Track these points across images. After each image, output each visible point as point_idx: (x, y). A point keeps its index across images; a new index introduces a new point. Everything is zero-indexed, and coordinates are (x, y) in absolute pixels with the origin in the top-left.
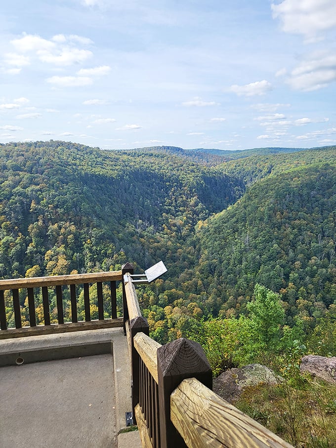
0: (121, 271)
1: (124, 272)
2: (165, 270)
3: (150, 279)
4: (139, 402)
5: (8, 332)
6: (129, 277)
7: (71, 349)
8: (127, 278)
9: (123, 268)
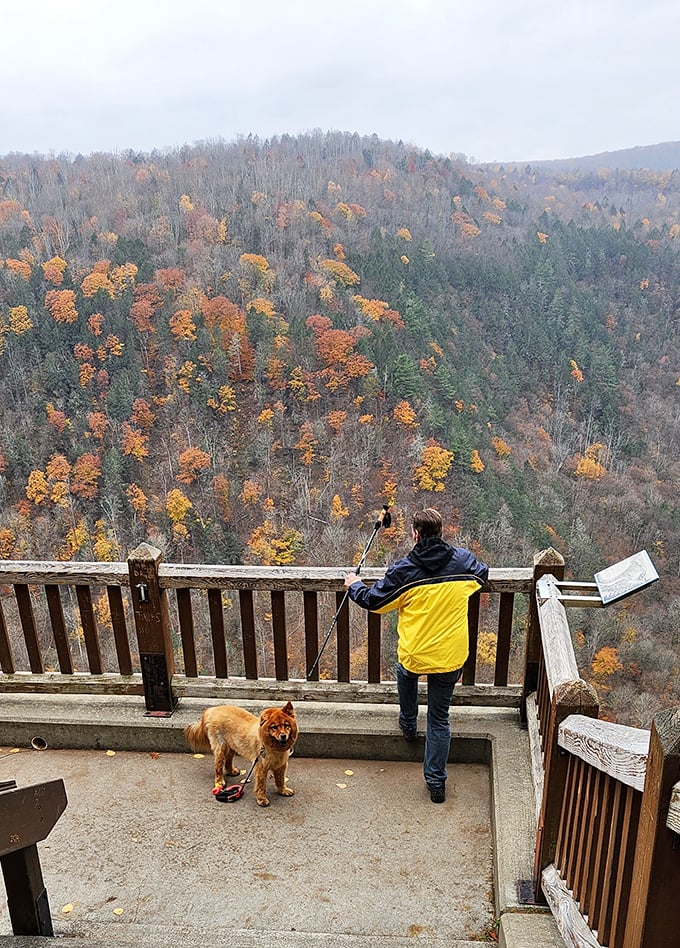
0: (532, 570)
1: (540, 571)
2: (652, 575)
3: (606, 596)
4: (553, 862)
5: (260, 685)
6: (553, 587)
7: (396, 740)
8: (547, 586)
9: (536, 563)
